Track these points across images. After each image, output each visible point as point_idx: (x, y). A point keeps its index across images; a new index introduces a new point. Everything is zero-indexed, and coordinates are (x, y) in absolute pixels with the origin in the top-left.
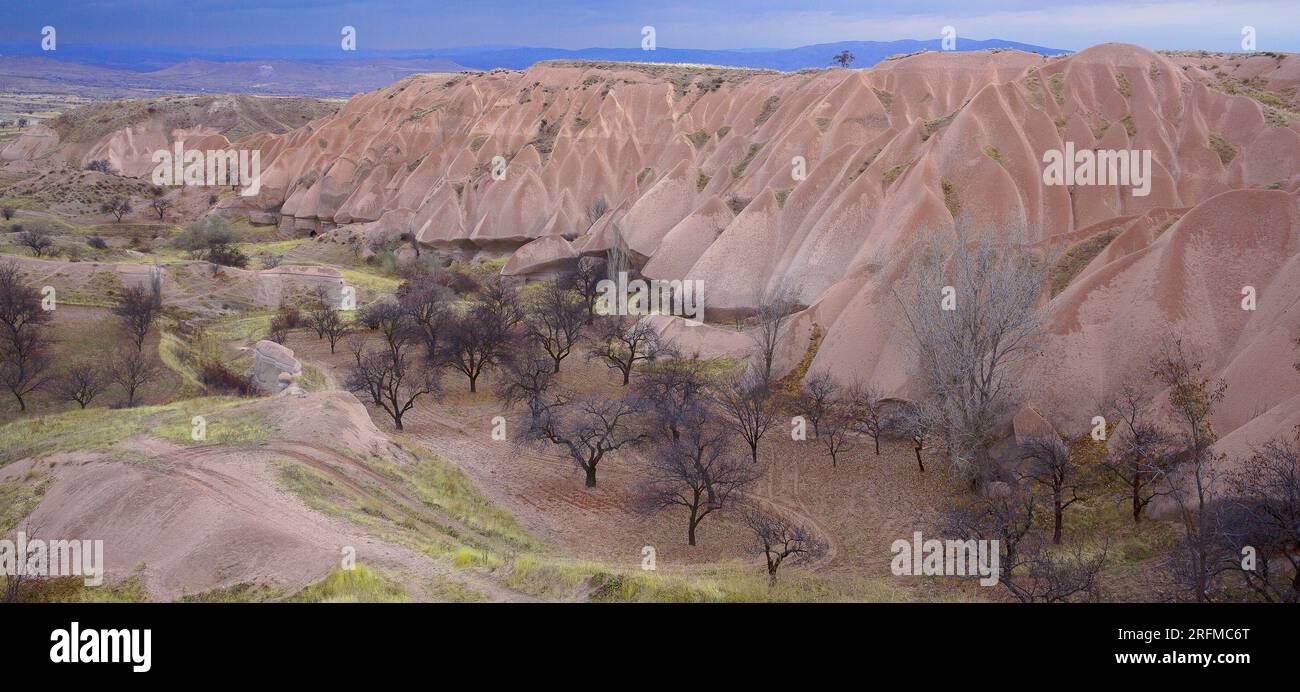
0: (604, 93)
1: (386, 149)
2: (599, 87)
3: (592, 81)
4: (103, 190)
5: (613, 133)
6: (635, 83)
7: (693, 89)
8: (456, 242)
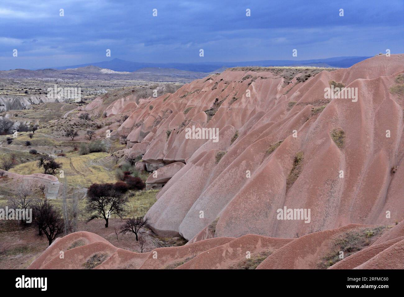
0: (249, 84)
1: (167, 111)
2: (249, 80)
3: (247, 77)
4: (76, 126)
5: (247, 106)
6: (266, 78)
7: (294, 81)
8: (159, 160)
